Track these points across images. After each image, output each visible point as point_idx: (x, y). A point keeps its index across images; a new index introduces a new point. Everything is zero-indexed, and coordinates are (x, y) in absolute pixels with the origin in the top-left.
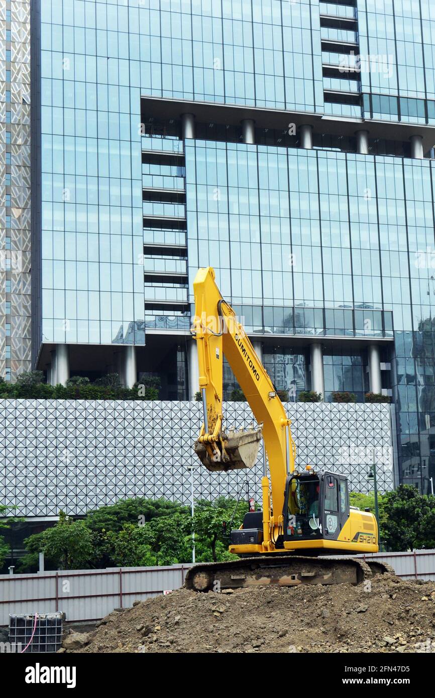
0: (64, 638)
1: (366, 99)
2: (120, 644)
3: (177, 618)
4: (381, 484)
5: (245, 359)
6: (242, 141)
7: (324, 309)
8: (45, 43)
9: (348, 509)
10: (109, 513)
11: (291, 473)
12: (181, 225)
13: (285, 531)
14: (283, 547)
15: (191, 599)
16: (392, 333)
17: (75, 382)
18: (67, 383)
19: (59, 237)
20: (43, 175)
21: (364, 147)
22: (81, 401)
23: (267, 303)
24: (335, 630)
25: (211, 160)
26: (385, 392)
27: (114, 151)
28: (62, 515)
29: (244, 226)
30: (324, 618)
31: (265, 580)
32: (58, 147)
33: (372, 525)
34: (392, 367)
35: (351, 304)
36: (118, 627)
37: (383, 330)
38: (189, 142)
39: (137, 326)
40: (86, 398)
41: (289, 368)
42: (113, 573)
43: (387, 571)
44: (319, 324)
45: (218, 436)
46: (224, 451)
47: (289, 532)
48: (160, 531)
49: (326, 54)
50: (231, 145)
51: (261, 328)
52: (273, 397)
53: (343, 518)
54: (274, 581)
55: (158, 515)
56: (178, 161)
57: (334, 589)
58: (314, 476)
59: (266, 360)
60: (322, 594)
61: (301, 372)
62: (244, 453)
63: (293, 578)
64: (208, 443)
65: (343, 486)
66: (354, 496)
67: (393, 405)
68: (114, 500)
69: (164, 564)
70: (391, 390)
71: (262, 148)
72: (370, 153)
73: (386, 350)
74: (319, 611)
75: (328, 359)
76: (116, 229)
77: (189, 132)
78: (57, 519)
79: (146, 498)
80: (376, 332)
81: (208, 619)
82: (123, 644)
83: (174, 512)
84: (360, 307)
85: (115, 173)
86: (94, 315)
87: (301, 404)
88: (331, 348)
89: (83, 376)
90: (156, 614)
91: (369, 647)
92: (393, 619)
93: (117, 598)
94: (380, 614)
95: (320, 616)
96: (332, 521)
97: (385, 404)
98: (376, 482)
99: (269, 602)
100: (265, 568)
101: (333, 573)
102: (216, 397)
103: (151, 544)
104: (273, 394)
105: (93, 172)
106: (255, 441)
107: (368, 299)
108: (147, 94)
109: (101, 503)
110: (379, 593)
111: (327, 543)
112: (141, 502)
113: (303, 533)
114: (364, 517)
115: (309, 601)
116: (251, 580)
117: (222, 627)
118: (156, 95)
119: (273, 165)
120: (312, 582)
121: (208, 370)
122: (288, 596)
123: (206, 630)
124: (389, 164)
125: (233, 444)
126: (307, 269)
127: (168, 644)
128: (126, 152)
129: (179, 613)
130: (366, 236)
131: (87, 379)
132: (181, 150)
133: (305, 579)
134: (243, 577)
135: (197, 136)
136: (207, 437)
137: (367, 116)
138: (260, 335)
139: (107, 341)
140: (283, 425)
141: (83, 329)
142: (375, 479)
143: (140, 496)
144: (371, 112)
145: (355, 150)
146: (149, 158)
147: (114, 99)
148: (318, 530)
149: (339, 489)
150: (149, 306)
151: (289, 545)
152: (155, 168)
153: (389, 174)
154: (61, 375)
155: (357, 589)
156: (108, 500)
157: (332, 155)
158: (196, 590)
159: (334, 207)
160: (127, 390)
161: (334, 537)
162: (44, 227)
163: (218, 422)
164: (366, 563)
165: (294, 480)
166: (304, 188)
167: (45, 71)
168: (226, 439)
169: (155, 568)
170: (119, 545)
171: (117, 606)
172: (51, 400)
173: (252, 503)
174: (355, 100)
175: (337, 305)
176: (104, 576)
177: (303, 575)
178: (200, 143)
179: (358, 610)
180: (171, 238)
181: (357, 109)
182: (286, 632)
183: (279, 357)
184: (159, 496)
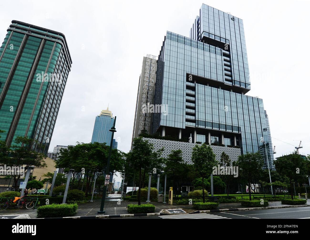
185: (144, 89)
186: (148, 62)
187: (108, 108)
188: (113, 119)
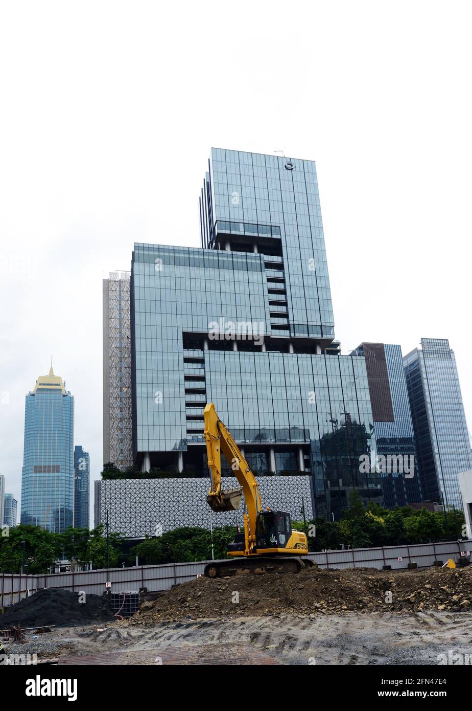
0: (141, 604)
1: (292, 327)
2: (169, 608)
3: (200, 593)
4: (307, 516)
5: (232, 451)
6: (232, 350)
7: (275, 430)
8: (137, 309)
9: (291, 531)
10: (171, 535)
11: (259, 512)
12: (203, 392)
13: (257, 544)
14: (256, 553)
15: (207, 582)
16: (309, 440)
17: (153, 470)
18: (150, 471)
19: (145, 400)
20: (137, 371)
21: (291, 350)
22: (156, 479)
23: (247, 428)
24: (286, 599)
25: (217, 360)
26: (307, 470)
27: (170, 358)
28: (147, 536)
29: (234, 391)
30: (280, 592)
31: (247, 571)
32: (144, 357)
33: (304, 539)
34: (310, 457)
35: (288, 427)
36: (169, 598)
37: (305, 439)
38: (206, 352)
39: (184, 441)
40: (159, 478)
41: (259, 460)
42: (171, 566)
43: (314, 565)
44: (272, 437)
45: (219, 493)
46: (222, 501)
47: (259, 544)
48: (196, 543)
49: (271, 307)
50: (227, 352)
51: (244, 441)
52: (248, 471)
53: (288, 536)
54: (252, 571)
55: (195, 535)
56: (201, 361)
57: (285, 576)
58: (272, 513)
59: (247, 456)
60: (278, 579)
61: (264, 460)
62: (233, 501)
63: (262, 570)
64: (213, 497)
65: (287, 518)
66: (293, 523)
67: (311, 477)
68: (174, 528)
69: (197, 561)
70: (310, 469)
71: (242, 353)
72: (294, 353)
73: (307, 449)
74: (277, 589)
75: (278, 455)
76: (172, 395)
77: (206, 347)
78: (145, 538)
79: (190, 527)
80: (301, 440)
81: (216, 594)
82: (171, 608)
83: (202, 534)
84: (293, 428)
85: (171, 368)
86: (162, 437)
87: (265, 477)
88: (278, 449)
89: (157, 467)
90: (189, 591)
91: (306, 609)
92: (319, 593)
93: (173, 579)
94: (311, 590)
95: (277, 591)
96: (282, 538)
97: (307, 476)
98: (304, 516)
99: (249, 584)
100: (246, 564)
101: (284, 567)
102: (217, 472)
103: (191, 550)
104: (248, 470)
105: (160, 368)
106: (239, 495)
107: (296, 424)
108: (185, 330)
109: (167, 529)
110: (310, 578)
111: (280, 550)
112: (187, 528)
113: (267, 544)
114: (300, 535)
115: (271, 583)
116: (239, 571)
117: (224, 598)
118: (190, 330)
119: (247, 361)
120: (273, 572)
121: (213, 458)
122: (259, 580)
123: (215, 600)
124: (304, 358)
125: (227, 497)
126: (266, 410)
127: (194, 608)
128: (176, 358)
129: (200, 590)
130: (294, 393)
131: (159, 468)
132: (202, 356)
133: (269, 571)
134: (235, 570)
135: (210, 349)
136: (213, 493)
137: (293, 335)
138: (243, 444)
139: (169, 449)
140: (254, 486)
141: (157, 444)
142: (304, 514)
143: (187, 526)
144: (295, 333)
145: (287, 351)
146: (187, 360)
147: (170, 334)
148: (275, 542)
149: (285, 520)
150: (189, 432)
151: (259, 551)
152: (190, 365)
153: (305, 363)
154: (147, 467)
155: (298, 576)
156: (171, 528)
157: (276, 354)
158: (210, 577)
159: (278, 380)
160: (179, 473)
161: (284, 546)
162: (138, 395)
163: (219, 485)
164: (302, 560)
165: (261, 516)
166: (263, 371)
167: (137, 322)
168: (223, 494)
169: (192, 563)
170: (175, 551)
171: (173, 584)
172: (142, 479)
173: (239, 529)
174: (287, 327)
175: (281, 428)
176: (166, 568)
177: (267, 568)
178: (212, 352)
179: (299, 588)
180: (199, 398)
181: (288, 332)
182: (259, 601)
183: (253, 455)
184: (196, 525)
185: (111, 357)
186: (113, 291)
187: (51, 370)
188: (67, 396)
